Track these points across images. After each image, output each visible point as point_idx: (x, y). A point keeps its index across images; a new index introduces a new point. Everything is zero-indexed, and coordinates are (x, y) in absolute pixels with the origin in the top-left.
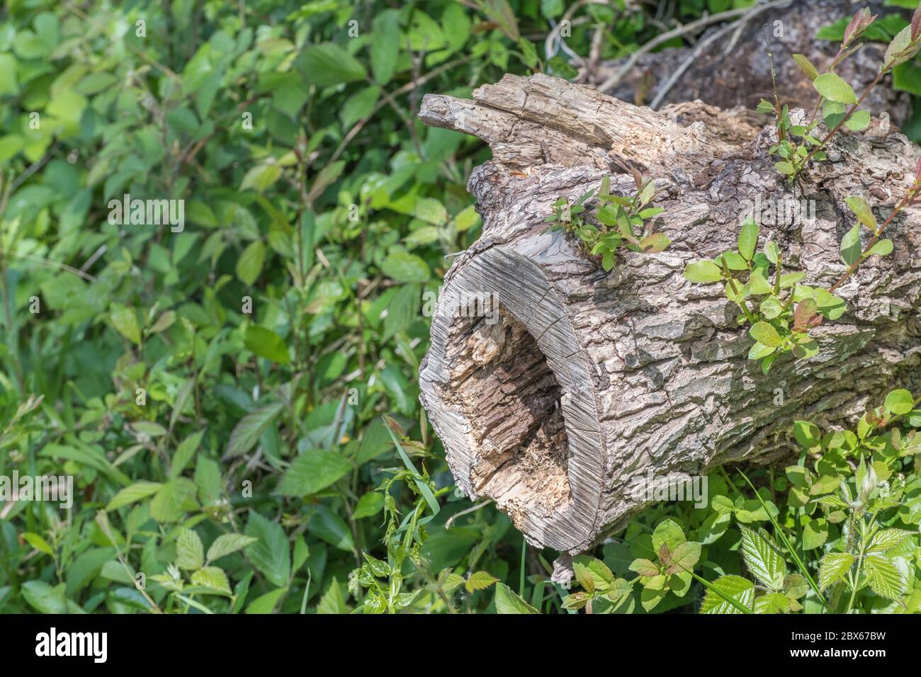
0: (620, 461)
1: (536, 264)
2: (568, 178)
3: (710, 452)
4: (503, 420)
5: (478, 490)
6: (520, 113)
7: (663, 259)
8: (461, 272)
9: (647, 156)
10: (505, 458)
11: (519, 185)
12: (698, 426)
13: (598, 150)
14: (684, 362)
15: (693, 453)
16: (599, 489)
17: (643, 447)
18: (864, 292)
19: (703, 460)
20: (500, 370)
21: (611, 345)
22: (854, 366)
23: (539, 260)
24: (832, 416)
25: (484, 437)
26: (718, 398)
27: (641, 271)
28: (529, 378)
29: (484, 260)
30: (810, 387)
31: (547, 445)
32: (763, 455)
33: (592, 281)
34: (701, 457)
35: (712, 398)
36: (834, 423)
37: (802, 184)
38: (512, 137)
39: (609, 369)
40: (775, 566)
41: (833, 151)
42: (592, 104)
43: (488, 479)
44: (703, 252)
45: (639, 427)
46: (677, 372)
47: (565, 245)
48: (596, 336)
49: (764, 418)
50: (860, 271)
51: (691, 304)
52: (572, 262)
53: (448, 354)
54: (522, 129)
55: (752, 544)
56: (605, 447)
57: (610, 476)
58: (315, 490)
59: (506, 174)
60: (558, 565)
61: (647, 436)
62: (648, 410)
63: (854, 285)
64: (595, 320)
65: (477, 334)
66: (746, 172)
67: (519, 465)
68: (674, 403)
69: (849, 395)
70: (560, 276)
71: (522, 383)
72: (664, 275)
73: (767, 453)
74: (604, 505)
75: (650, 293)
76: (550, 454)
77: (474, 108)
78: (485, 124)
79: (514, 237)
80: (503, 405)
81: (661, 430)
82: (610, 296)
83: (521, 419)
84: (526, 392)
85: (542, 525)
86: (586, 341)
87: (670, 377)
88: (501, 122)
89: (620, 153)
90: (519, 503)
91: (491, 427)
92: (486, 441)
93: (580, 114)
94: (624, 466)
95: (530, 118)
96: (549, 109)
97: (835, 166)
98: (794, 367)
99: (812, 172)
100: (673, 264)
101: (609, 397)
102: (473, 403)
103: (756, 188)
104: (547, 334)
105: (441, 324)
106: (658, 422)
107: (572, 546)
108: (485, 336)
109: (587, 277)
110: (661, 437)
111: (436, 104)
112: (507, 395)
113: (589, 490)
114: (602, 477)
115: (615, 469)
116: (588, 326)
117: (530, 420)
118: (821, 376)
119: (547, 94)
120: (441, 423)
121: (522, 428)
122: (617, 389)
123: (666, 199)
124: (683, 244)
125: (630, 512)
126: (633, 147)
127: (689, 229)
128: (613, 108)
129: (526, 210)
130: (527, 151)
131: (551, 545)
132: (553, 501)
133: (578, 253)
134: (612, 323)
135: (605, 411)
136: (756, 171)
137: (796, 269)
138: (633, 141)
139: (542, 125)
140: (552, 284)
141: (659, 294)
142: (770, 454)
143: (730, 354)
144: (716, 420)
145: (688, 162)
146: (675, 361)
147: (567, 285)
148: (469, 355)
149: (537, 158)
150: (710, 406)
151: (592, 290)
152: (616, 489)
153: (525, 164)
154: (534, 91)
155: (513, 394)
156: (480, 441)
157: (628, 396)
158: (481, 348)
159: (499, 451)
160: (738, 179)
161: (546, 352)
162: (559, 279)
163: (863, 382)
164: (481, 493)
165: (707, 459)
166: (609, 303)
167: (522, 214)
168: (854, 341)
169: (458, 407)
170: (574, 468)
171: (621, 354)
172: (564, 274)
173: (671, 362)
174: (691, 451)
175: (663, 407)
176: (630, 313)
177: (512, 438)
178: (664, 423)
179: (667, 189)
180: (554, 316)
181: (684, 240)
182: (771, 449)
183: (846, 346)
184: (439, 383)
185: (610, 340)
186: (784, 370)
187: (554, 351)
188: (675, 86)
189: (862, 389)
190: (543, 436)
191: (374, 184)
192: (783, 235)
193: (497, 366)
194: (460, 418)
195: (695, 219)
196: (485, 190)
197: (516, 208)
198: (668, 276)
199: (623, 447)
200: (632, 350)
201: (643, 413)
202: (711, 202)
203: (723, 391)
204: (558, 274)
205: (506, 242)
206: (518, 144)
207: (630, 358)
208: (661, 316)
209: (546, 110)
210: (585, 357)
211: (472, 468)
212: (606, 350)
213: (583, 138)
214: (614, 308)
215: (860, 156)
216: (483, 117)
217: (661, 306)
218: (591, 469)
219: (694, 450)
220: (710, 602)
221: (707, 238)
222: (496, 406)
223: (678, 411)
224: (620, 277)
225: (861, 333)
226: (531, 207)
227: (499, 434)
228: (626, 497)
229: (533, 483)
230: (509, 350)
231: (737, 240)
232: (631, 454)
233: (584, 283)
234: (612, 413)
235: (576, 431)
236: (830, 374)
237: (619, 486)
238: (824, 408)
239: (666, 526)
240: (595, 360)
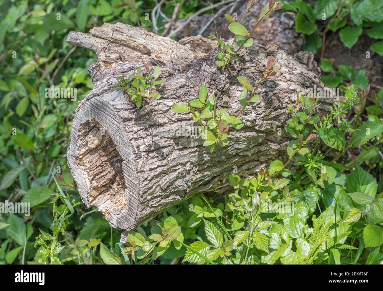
0: (146, 190)
1: (110, 105)
2: (127, 68)
3: (189, 187)
4: (101, 172)
5: (91, 202)
6: (110, 40)
7: (165, 103)
8: (82, 108)
9: (165, 58)
10: (103, 189)
11: (108, 71)
12: (183, 175)
13: (146, 56)
14: (176, 148)
15: (181, 187)
16: (137, 202)
17: (157, 184)
18: (258, 118)
19: (186, 190)
20: (101, 151)
21: (142, 140)
22: (257, 150)
23: (112, 103)
24: (249, 172)
25: (93, 180)
26: (192, 163)
27: (156, 108)
28: (114, 155)
29: (90, 103)
30: (237, 159)
31: (121, 183)
32: (220, 189)
33: (134, 112)
34: (185, 189)
35: (189, 163)
36: (251, 175)
37: (230, 71)
38: (107, 50)
39: (141, 150)
40: (219, 237)
41: (247, 57)
42: (142, 36)
43: (95, 198)
44: (183, 100)
45: (154, 175)
46: (173, 152)
47: (123, 96)
48: (135, 136)
49: (216, 172)
50: (257, 109)
51: (178, 122)
52: (125, 104)
53: (78, 144)
54: (111, 47)
55: (209, 227)
56: (139, 184)
57: (142, 197)
58: (37, 204)
59: (103, 66)
60: (123, 235)
61: (159, 179)
62: (159, 168)
63: (253, 114)
64: (135, 129)
65: (90, 135)
66: (204, 65)
67: (109, 192)
68: (171, 165)
69: (257, 163)
70: (120, 110)
71: (110, 157)
72: (166, 109)
73: (222, 188)
74: (139, 209)
75: (160, 117)
76: (122, 187)
77: (90, 38)
78: (95, 44)
79: (102, 93)
80: (102, 166)
81: (165, 177)
82: (142, 119)
83: (109, 172)
84: (112, 161)
85: (116, 218)
86: (131, 138)
87: (169, 154)
88: (102, 44)
89: (154, 57)
90: (107, 209)
91: (95, 176)
92: (93, 182)
93: (137, 40)
94: (148, 192)
95: (115, 42)
96: (123, 38)
97: (247, 63)
98: (228, 150)
99: (235, 66)
100: (170, 105)
101: (141, 162)
102: (88, 165)
103: (207, 72)
104: (115, 135)
105: (75, 131)
106: (164, 173)
107: (128, 227)
108: (94, 136)
109: (132, 110)
110: (165, 180)
111: (74, 36)
112: (103, 162)
113: (134, 203)
114: (138, 197)
115: (144, 194)
116: (132, 131)
117: (114, 173)
118: (241, 154)
119: (122, 31)
120: (76, 174)
121: (110, 176)
122: (145, 159)
123: (167, 77)
124: (174, 96)
125: (153, 213)
126: (160, 55)
127: (177, 90)
128: (152, 38)
129: (109, 81)
130: (113, 56)
131: (119, 227)
132: (120, 207)
133: (128, 100)
134: (143, 130)
135: (139, 168)
136: (208, 65)
137: (227, 108)
138: (160, 52)
139: (120, 45)
140: (116, 113)
141: (164, 118)
142: (223, 189)
143: (197, 144)
144: (192, 173)
145: (182, 61)
146: (172, 147)
147: (122, 114)
148: (86, 144)
149: (118, 59)
150: (188, 167)
151: (134, 116)
152: (145, 202)
153: (113, 62)
154: (116, 30)
155: (106, 161)
156: (91, 181)
157: (150, 162)
158: (91, 141)
159: (99, 186)
160: (200, 68)
161: (115, 143)
162: (119, 111)
163: (262, 157)
164: (92, 204)
165: (188, 190)
166: (142, 122)
167: (107, 83)
168: (255, 139)
169: (82, 167)
170: (127, 193)
171: (146, 144)
172: (122, 109)
173: (170, 148)
174: (180, 186)
175: (166, 167)
176: (151, 126)
177: (105, 180)
178: (167, 174)
179: (168, 72)
180: (118, 127)
181: (175, 94)
182: (223, 186)
183: (252, 141)
184: (74, 156)
185: (142, 138)
186: (223, 152)
187: (118, 142)
188: (206, 30)
189: (262, 160)
190: (119, 180)
191: (78, 72)
192: (220, 93)
193: (100, 149)
194: (83, 172)
195: (180, 85)
196: (94, 73)
197: (105, 80)
198: (168, 110)
199: (148, 184)
200: (151, 142)
201: (157, 170)
202: (187, 78)
203: (194, 160)
204: (119, 109)
205: (98, 95)
206: (109, 53)
207: (150, 146)
208: (165, 127)
209: (122, 38)
210: (130, 145)
211: (88, 193)
212: (140, 142)
213: (139, 51)
214: (144, 124)
215: (261, 59)
216: (94, 41)
217: (165, 123)
218: (134, 194)
219: (181, 186)
220: (189, 253)
221: (185, 94)
222: (98, 166)
223: (173, 169)
224: (146, 110)
225: (258, 136)
226: (111, 80)
227: (99, 178)
228: (150, 206)
229: (114, 200)
230: (105, 142)
231: (198, 95)
232: (151, 187)
233: (130, 113)
234: (142, 169)
235: (128, 177)
236: (246, 153)
237: (147, 201)
238: (245, 168)
239: (169, 219)
240: (135, 146)
